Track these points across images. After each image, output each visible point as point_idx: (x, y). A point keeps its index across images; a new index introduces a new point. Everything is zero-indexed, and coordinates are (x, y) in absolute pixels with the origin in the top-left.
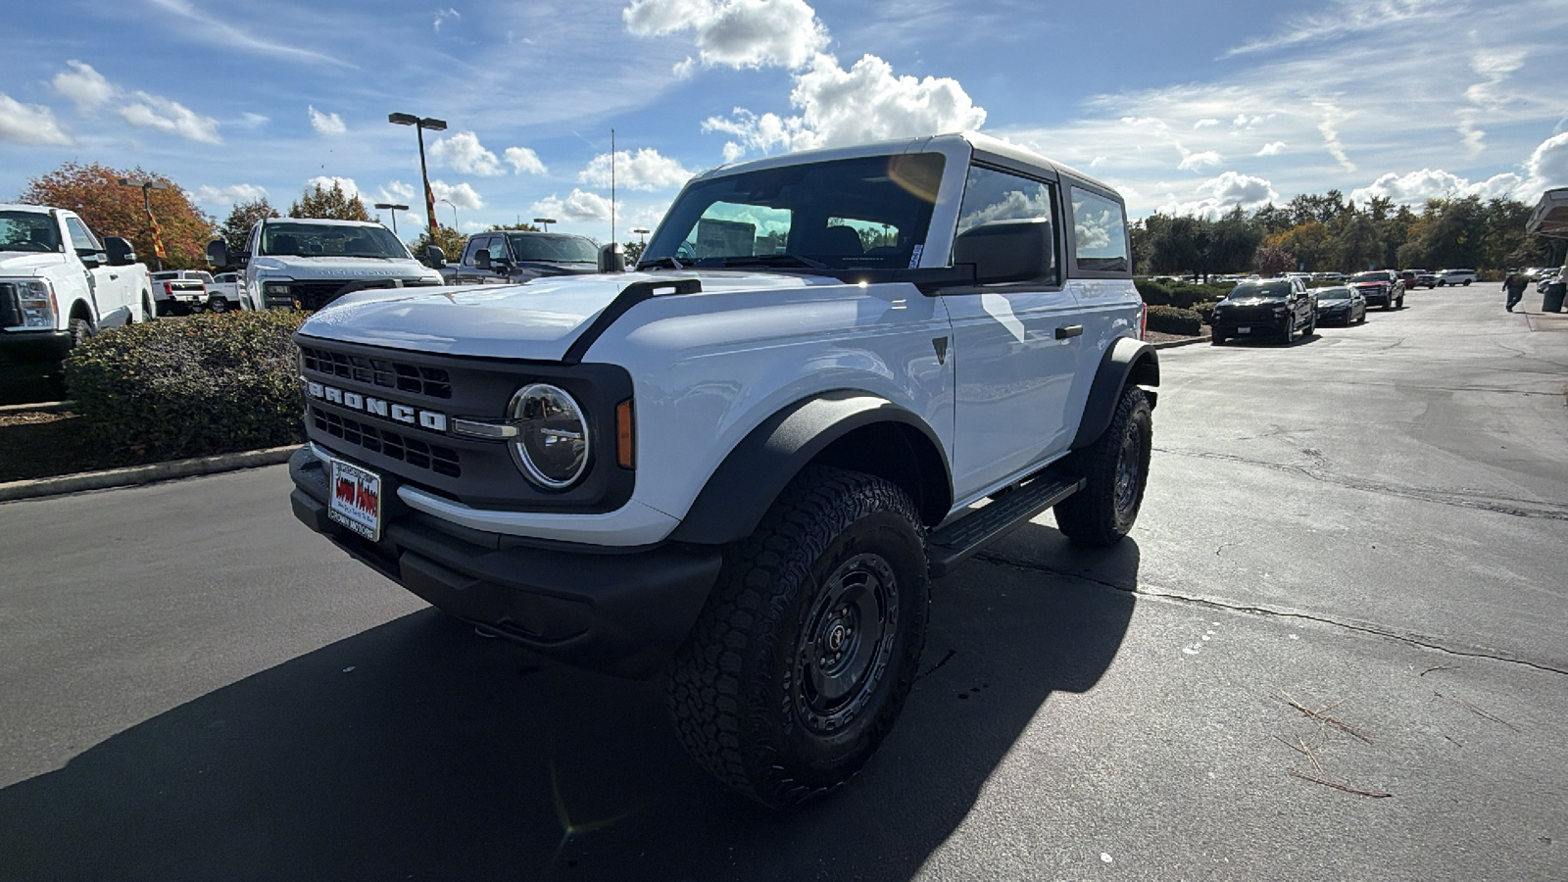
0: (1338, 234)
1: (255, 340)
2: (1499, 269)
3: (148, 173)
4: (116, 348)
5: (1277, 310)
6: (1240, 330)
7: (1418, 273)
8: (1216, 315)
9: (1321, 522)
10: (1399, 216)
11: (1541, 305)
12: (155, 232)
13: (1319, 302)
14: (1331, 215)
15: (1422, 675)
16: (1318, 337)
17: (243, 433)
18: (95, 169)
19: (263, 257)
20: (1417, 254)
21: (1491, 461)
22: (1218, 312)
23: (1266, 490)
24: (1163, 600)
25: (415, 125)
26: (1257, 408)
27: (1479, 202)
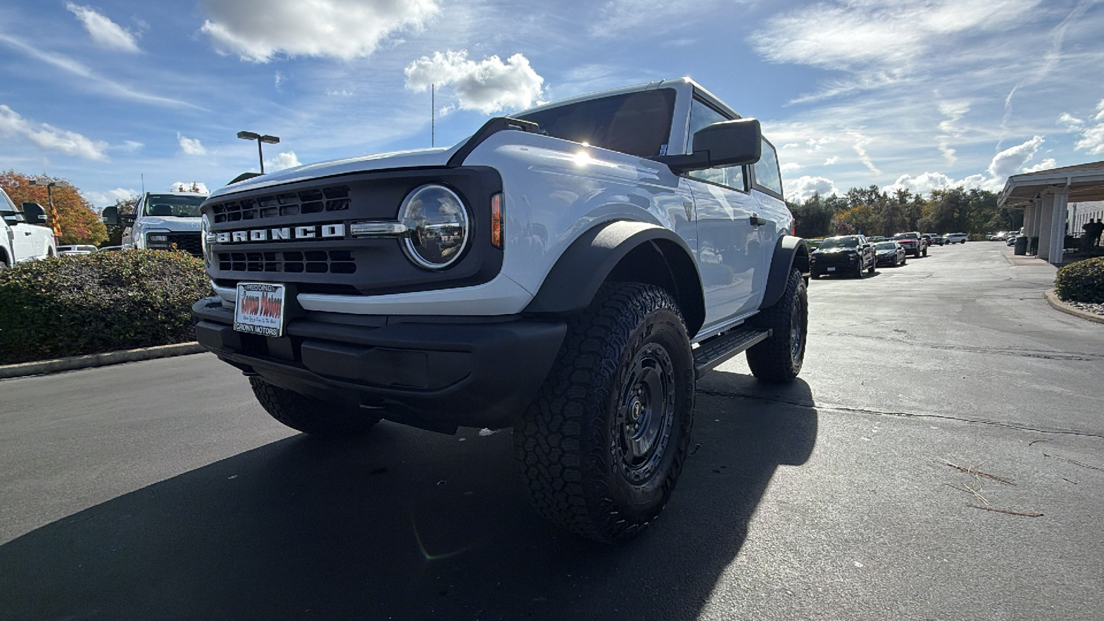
0: (879, 213)
1: (142, 268)
2: (981, 234)
3: (52, 177)
4: (32, 273)
5: (851, 255)
6: (829, 269)
7: (932, 236)
8: (812, 260)
9: (924, 367)
10: (916, 201)
11: (1014, 251)
12: (55, 218)
13: (877, 251)
14: (873, 201)
15: (1030, 445)
16: (878, 273)
17: (130, 335)
18: (11, 174)
19: (146, 217)
20: (929, 224)
21: (1015, 332)
22: (814, 258)
23: (881, 351)
24: (836, 411)
25: (257, 140)
26: (854, 310)
27: (964, 191)
